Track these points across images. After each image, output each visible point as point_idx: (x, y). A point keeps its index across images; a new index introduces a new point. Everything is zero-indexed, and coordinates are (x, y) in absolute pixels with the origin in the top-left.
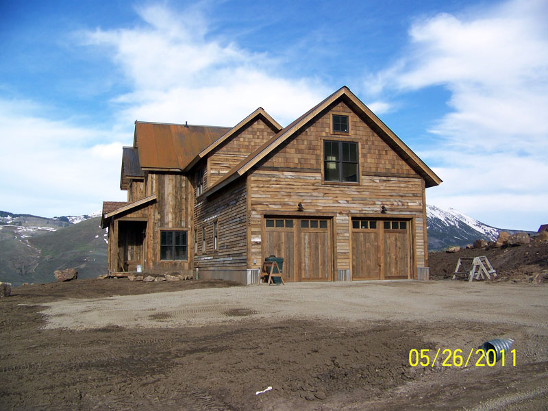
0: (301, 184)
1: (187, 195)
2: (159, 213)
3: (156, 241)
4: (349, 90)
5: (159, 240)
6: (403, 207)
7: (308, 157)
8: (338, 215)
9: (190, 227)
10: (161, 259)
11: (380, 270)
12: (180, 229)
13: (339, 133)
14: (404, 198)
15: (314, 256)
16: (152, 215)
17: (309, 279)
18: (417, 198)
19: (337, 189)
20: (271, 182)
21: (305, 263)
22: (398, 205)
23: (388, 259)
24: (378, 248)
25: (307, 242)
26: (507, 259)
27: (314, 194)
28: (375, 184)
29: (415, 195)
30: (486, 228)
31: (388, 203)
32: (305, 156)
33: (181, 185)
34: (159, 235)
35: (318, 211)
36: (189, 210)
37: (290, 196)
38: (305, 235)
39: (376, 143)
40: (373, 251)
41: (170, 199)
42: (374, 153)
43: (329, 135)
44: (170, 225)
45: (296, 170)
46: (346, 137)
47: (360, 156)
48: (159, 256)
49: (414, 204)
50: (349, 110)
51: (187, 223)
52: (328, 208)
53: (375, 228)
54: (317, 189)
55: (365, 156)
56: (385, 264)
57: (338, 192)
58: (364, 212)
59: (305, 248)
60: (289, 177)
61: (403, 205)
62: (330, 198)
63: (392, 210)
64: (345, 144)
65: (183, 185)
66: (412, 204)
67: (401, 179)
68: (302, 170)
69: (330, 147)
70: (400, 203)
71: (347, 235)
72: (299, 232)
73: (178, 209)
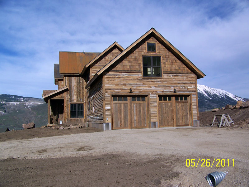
0: (131, 79)
1: (83, 86)
2: (69, 95)
3: (68, 109)
4: (155, 29)
5: (70, 108)
6: (185, 89)
7: (134, 65)
8: (151, 94)
9: (85, 101)
10: (71, 117)
11: (174, 122)
12: (80, 103)
13: (151, 52)
14: (185, 84)
15: (139, 115)
16: (66, 96)
17: (136, 127)
18: (193, 84)
19: (150, 81)
20: (115, 78)
21: (134, 119)
22: (183, 88)
23: (178, 116)
24: (172, 111)
25: (135, 108)
26: (241, 115)
27: (138, 84)
28: (170, 78)
29: (191, 83)
30: (238, 98)
31: (177, 87)
32: (133, 64)
33: (80, 81)
34: (70, 106)
35: (140, 92)
36: (84, 93)
37: (125, 85)
38: (134, 105)
39: (170, 57)
40: (170, 112)
41: (75, 88)
42: (170, 62)
43: (146, 53)
44: (75, 101)
45: (128, 71)
46: (154, 54)
47: (162, 63)
48: (70, 116)
49: (191, 87)
50: (155, 40)
51: (83, 100)
52: (145, 91)
53: (171, 100)
54: (139, 81)
55: (164, 63)
56: (177, 119)
57: (151, 82)
58: (164, 92)
59: (134, 112)
60: (125, 75)
61: (185, 88)
62: (147, 85)
63: (179, 91)
64: (154, 58)
65: (81, 81)
66: (190, 87)
67: (184, 75)
68: (131, 72)
69: (146, 59)
70: (183, 87)
71: (156, 104)
72: (131, 103)
73: (79, 93)
